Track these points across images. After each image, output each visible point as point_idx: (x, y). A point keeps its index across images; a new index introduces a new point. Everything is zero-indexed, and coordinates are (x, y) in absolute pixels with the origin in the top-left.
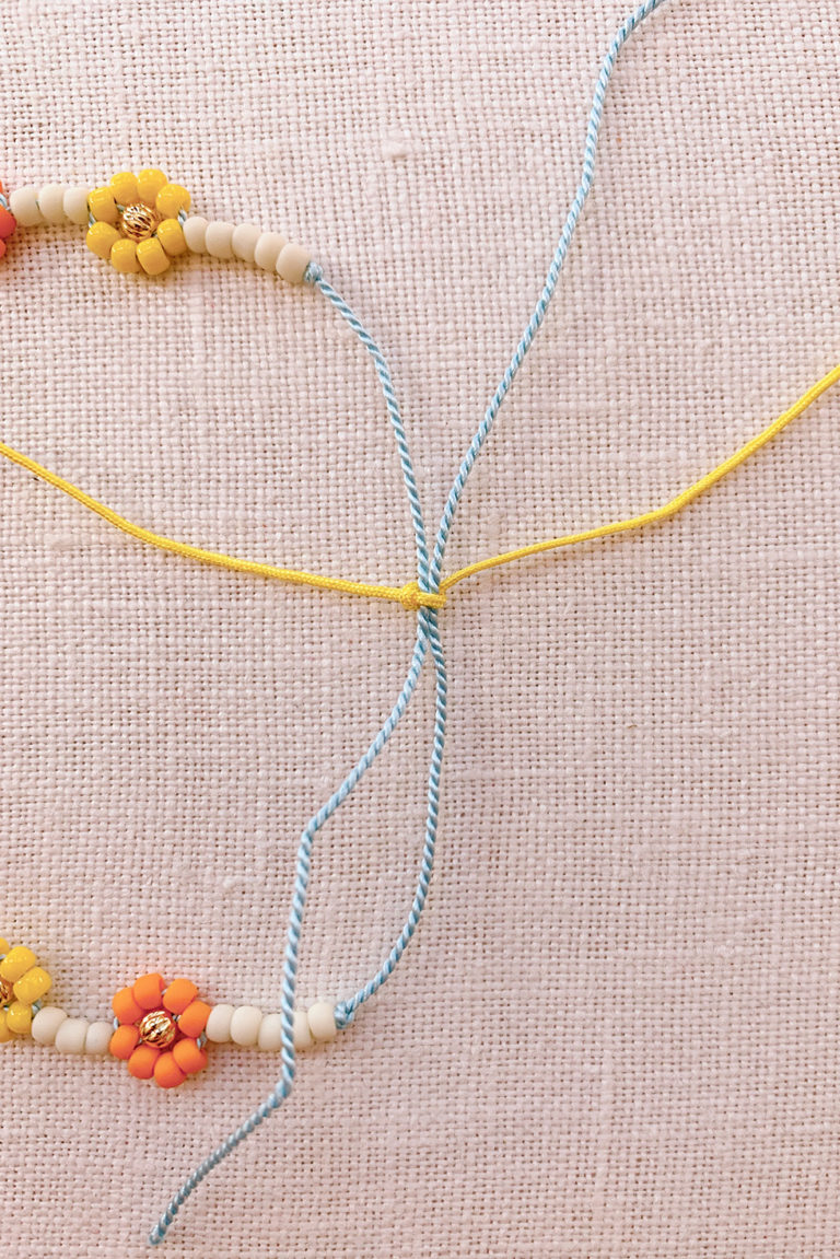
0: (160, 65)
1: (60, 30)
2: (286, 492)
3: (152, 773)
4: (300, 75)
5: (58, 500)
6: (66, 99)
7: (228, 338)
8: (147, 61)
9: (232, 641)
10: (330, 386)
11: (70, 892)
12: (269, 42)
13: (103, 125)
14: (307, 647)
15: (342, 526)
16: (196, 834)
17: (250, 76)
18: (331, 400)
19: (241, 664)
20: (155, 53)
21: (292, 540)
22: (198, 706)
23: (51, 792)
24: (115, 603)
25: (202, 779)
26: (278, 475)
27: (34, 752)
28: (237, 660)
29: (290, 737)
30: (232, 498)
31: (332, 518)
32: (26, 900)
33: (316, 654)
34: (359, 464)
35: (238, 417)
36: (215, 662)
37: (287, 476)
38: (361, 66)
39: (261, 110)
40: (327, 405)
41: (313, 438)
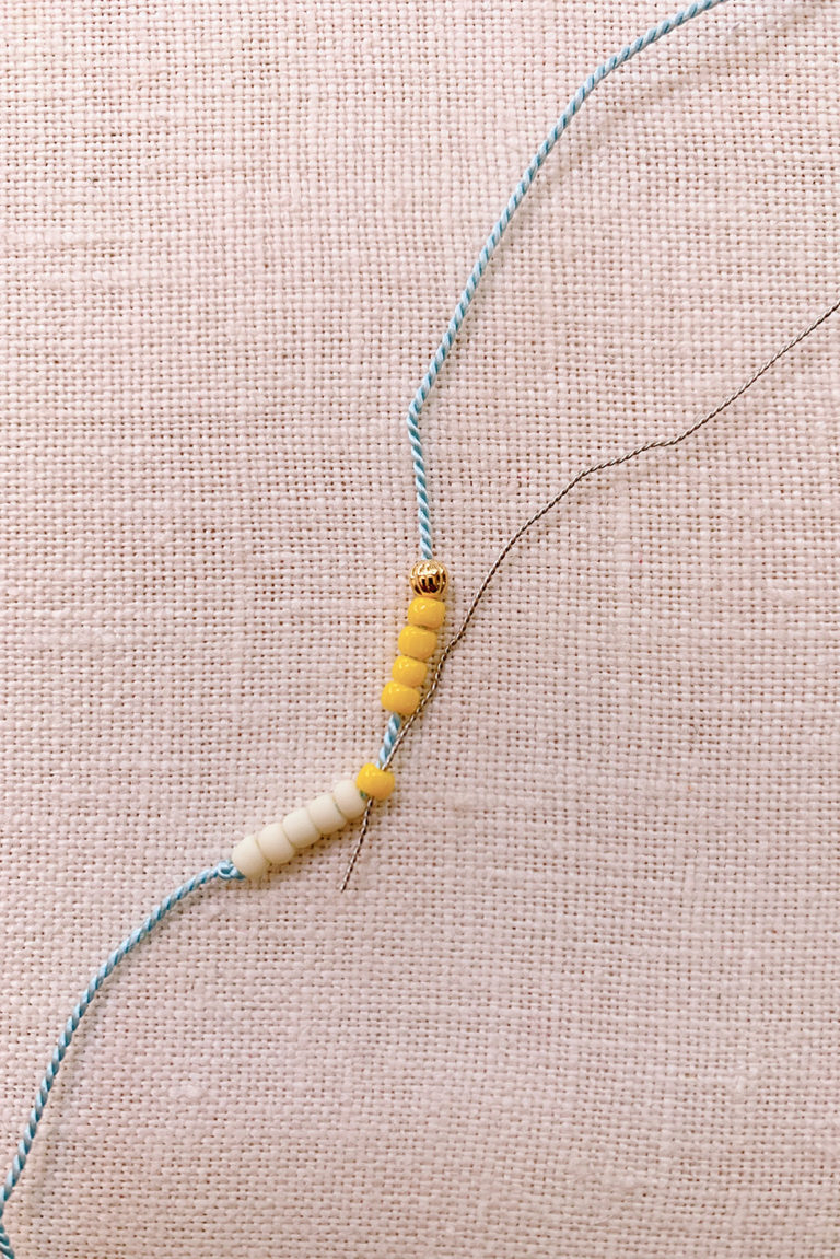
0: (594, 284)
2: (713, 763)
3: (553, 1061)
4: (746, 305)
5: (463, 755)
7: (656, 591)
8: (580, 278)
9: (647, 923)
10: (768, 650)
11: (455, 1182)
12: (714, 268)
13: (528, 345)
14: (729, 934)
15: (773, 804)
16: (596, 1129)
17: (692, 303)
18: (767, 666)
19: (654, 949)
20: (588, 270)
21: (718, 816)
22: (605, 993)
23: (439, 1075)
24: (520, 873)
25: (606, 1071)
26: (705, 744)
27: (422, 1030)
28: (651, 945)
29: (703, 1031)
30: (653, 766)
31: (763, 795)
32: (405, 1188)
33: (736, 943)
34: (795, 737)
35: (664, 677)
36: (627, 945)
37: (715, 746)
38: (812, 300)
39: (702, 341)
40: (763, 671)
41: (746, 706)
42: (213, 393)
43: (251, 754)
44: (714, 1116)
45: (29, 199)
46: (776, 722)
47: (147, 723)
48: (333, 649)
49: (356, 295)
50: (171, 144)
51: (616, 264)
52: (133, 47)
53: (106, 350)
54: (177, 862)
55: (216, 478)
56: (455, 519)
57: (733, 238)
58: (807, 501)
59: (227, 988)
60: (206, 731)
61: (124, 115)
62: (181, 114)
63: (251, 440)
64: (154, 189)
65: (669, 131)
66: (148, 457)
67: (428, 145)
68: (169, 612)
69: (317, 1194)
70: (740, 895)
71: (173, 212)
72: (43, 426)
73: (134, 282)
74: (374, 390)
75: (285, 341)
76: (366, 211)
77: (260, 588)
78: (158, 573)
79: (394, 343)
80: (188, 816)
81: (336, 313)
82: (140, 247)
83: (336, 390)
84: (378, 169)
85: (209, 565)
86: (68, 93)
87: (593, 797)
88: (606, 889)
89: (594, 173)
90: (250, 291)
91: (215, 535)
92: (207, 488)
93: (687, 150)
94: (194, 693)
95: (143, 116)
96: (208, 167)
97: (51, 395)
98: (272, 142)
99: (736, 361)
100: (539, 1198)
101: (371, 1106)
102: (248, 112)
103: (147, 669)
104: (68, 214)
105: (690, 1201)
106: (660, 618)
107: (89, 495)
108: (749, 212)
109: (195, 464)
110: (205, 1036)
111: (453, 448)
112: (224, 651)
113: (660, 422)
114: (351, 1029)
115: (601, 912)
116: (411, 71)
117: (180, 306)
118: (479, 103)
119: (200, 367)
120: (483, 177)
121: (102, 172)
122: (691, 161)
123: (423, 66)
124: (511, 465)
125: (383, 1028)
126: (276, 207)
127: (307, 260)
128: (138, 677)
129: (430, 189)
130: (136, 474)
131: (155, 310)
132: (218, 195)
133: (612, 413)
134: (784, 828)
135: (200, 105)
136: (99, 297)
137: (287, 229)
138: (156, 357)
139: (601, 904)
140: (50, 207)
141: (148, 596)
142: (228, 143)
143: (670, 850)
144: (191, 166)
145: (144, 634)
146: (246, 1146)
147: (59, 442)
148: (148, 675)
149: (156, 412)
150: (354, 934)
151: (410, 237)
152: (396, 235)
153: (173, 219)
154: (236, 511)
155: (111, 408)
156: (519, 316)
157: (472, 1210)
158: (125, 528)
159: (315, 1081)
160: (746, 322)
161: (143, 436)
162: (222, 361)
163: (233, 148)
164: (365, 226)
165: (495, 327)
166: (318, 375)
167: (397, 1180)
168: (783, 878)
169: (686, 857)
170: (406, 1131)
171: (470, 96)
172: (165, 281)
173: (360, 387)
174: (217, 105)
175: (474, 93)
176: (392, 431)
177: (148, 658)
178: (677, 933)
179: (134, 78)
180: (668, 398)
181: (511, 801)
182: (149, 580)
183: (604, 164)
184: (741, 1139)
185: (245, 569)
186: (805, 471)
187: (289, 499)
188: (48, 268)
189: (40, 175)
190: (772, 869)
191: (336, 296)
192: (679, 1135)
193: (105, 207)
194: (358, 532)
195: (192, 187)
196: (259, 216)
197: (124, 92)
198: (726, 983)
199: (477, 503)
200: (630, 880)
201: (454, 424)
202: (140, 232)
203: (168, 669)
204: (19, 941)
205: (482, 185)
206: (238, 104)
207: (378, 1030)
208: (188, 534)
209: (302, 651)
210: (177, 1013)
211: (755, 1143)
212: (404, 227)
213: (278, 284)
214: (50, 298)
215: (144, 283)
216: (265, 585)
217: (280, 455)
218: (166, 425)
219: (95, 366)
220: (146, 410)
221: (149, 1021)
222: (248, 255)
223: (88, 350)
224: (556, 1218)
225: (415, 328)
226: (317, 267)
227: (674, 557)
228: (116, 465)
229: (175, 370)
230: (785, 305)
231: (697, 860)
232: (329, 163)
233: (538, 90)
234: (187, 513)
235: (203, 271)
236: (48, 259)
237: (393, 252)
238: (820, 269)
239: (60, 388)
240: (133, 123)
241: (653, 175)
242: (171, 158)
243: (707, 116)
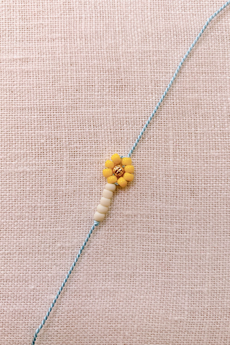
0: (162, 69)
1: (132, 57)
2: (197, 201)
3: (154, 285)
4: (204, 75)
5: (128, 200)
6: (133, 78)
7: (180, 154)
8: (158, 68)
9: (180, 246)
10: (211, 170)
11: (128, 320)
12: (195, 65)
13: (144, 87)
14: (202, 249)
15: (214, 212)
16: (167, 304)
17: (189, 74)
18: (211, 174)
19: (182, 253)
20: (160, 66)
21: (199, 216)
22: (169, 266)
23: (123, 290)
24: (145, 233)
25: (169, 288)
26: (195, 196)
27: (118, 278)
28: (181, 252)
29: (196, 276)
30: (181, 202)
31: (211, 210)
32: (114, 322)
33: (205, 251)
34: (219, 193)
35: (183, 178)
36: (174, 252)
37: (197, 196)
38: (222, 73)
39: (192, 85)
40: (210, 176)
41: (206, 185)
42: (57, 101)
43: (69, 201)
44: (199, 299)
45: (4, 46)
46: (214, 189)
47: (39, 193)
48: (92, 171)
49: (96, 73)
50: (44, 31)
51: (168, 64)
52: (33, 4)
53: (26, 88)
54: (48, 232)
55: (58, 124)
56: (125, 135)
57: (200, 56)
58: (221, 129)
59: (63, 267)
60: (56, 195)
61: (31, 23)
62: (46, 23)
63: (68, 114)
64: (39, 43)
65: (182, 27)
66: (39, 119)
67: (116, 31)
68: (45, 162)
69: (89, 324)
70: (205, 237)
71: (44, 50)
72: (8, 110)
73: (34, 69)
74: (102, 100)
75: (77, 86)
76: (99, 50)
77: (71, 155)
78: (42, 151)
79: (107, 86)
80: (51, 219)
81: (91, 78)
82: (35, 60)
83: (91, 100)
84: (102, 38)
85: (56, 148)
86: (14, 17)
87: (164, 211)
88: (168, 237)
89: (162, 39)
90: (67, 72)
91: (58, 140)
92: (56, 127)
93: (187, 32)
94: (52, 184)
95: (36, 23)
96: (54, 37)
97: (11, 101)
98: (72, 30)
99: (201, 90)
100: (151, 324)
101: (104, 299)
102: (65, 22)
103: (39, 178)
104: (15, 51)
105: (193, 323)
106: (182, 161)
107: (22, 129)
108: (204, 49)
109: (52, 120)
110: (57, 281)
111: (124, 115)
112: (61, 172)
113: (181, 108)
114: (98, 278)
115: (167, 243)
116: (111, 11)
117: (47, 76)
118: (130, 19)
119: (53, 93)
120: (131, 40)
121: (24, 39)
122: (188, 35)
123: (114, 9)
124: (140, 120)
125: (107, 277)
126: (73, 48)
127: (82, 63)
128: (37, 180)
129: (116, 43)
130: (35, 123)
131: (40, 77)
132: (57, 45)
133: (167, 105)
134: (217, 219)
135: (52, 20)
136: (24, 73)
137: (77, 55)
138: (40, 90)
139: (167, 241)
140: (10, 49)
141: (39, 157)
142: (60, 31)
143: (186, 225)
144: (50, 37)
145: (38, 168)
146: (69, 312)
147: (13, 115)
148: (40, 180)
149: (41, 106)
150: (98, 251)
151: (111, 57)
152: (107, 56)
153: (45, 52)
154: (64, 133)
155: (28, 105)
156: (142, 79)
157: (132, 328)
158: (32, 138)
159: (88, 293)
160: (204, 80)
161: (37, 113)
162: (59, 92)
163: (61, 32)
164: (99, 54)
165: (135, 82)
166: (86, 95)
167: (112, 320)
168: (217, 233)
169: (190, 227)
170: (114, 306)
171: (127, 17)
172: (43, 69)
173: (98, 99)
174: (57, 20)
175: (128, 17)
176: (107, 111)
177: (40, 175)
178: (188, 249)
179: (33, 13)
180: (183, 101)
181: (142, 213)
182: (39, 153)
183: (164, 36)
184: (207, 305)
185: (66, 149)
186: (221, 120)
187: (79, 130)
188: (10, 65)
189: (7, 40)
190: (214, 230)
191: (91, 73)
192: (190, 305)
193: (25, 49)
194: (98, 139)
195: (50, 43)
196: (69, 51)
197: (30, 16)
198: (202, 262)
199: (131, 130)
200: (175, 234)
201: (124, 108)
202: (35, 55)
203: (45, 178)
204: (4, 255)
205: (131, 42)
206: (63, 20)
207: (105, 278)
208: (50, 140)
209: (83, 172)
210: (49, 275)
211: (211, 306)
212: (109, 54)
213: (74, 70)
214: (10, 74)
215: (37, 70)
216: (72, 154)
217: (76, 118)
218: (44, 109)
219: (23, 93)
220: (38, 105)
221: (41, 277)
222: (66, 62)
223: (21, 89)
224: (156, 329)
225: (113, 82)
226: (85, 65)
227: (185, 145)
228: (30, 121)
229: (46, 94)
230: (214, 75)
231: (193, 228)
232: (88, 36)
233: (146, 16)
234: (50, 134)
235: (53, 66)
236: (10, 63)
237: (106, 61)
238: (224, 65)
239: (13, 99)
240: (33, 25)
241: (178, 39)
242: (44, 35)
243: (192, 23)
